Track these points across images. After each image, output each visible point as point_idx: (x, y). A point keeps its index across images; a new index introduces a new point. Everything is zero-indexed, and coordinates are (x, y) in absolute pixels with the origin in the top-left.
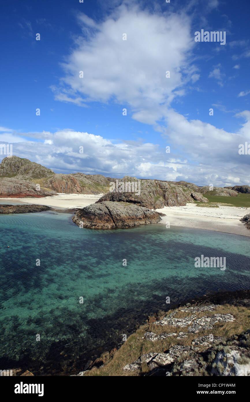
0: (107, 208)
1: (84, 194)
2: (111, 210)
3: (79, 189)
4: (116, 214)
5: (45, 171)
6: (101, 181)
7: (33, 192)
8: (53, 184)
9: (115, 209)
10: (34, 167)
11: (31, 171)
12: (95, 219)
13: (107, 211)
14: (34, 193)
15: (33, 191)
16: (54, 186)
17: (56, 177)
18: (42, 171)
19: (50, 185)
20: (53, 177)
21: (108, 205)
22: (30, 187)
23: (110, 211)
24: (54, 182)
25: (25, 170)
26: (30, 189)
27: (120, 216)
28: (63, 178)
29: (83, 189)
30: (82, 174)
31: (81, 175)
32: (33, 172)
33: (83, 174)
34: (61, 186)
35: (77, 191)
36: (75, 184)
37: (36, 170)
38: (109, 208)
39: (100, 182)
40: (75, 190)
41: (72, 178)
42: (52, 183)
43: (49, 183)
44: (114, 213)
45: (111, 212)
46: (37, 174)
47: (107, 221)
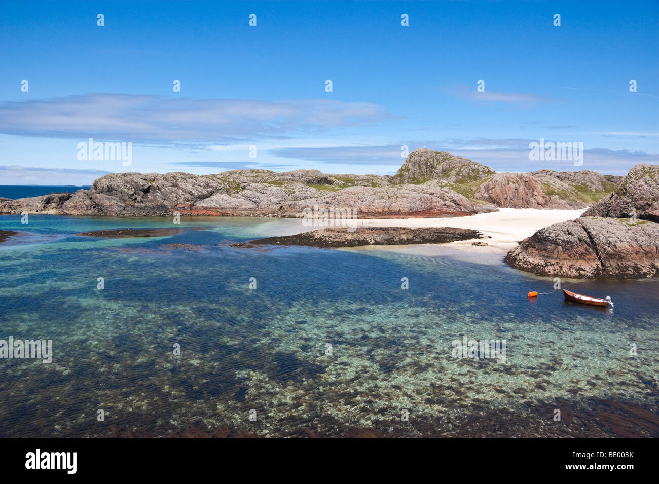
0: (585, 229)
1: (551, 208)
2: (594, 233)
3: (541, 200)
4: (604, 241)
5: (478, 171)
6: (592, 183)
7: (452, 206)
8: (490, 191)
9: (605, 232)
10: (460, 165)
11: (453, 173)
12: (555, 252)
13: (584, 235)
14: (455, 209)
15: (454, 205)
16: (493, 195)
17: (495, 178)
18: (474, 170)
19: (486, 195)
20: (489, 180)
21: (588, 225)
22: (447, 198)
23: (590, 237)
24: (493, 188)
25: (444, 171)
26: (447, 203)
27: (615, 246)
28: (508, 181)
29: (550, 198)
30: (551, 172)
31: (549, 173)
32: (458, 174)
33: (553, 172)
34: (506, 196)
35: (538, 204)
36: (534, 191)
37: (462, 169)
38: (589, 231)
39: (589, 184)
40: (534, 201)
41: (527, 180)
42: (488, 191)
43: (484, 192)
44: (601, 239)
45: (594, 238)
46: (464, 176)
47: (582, 256)
